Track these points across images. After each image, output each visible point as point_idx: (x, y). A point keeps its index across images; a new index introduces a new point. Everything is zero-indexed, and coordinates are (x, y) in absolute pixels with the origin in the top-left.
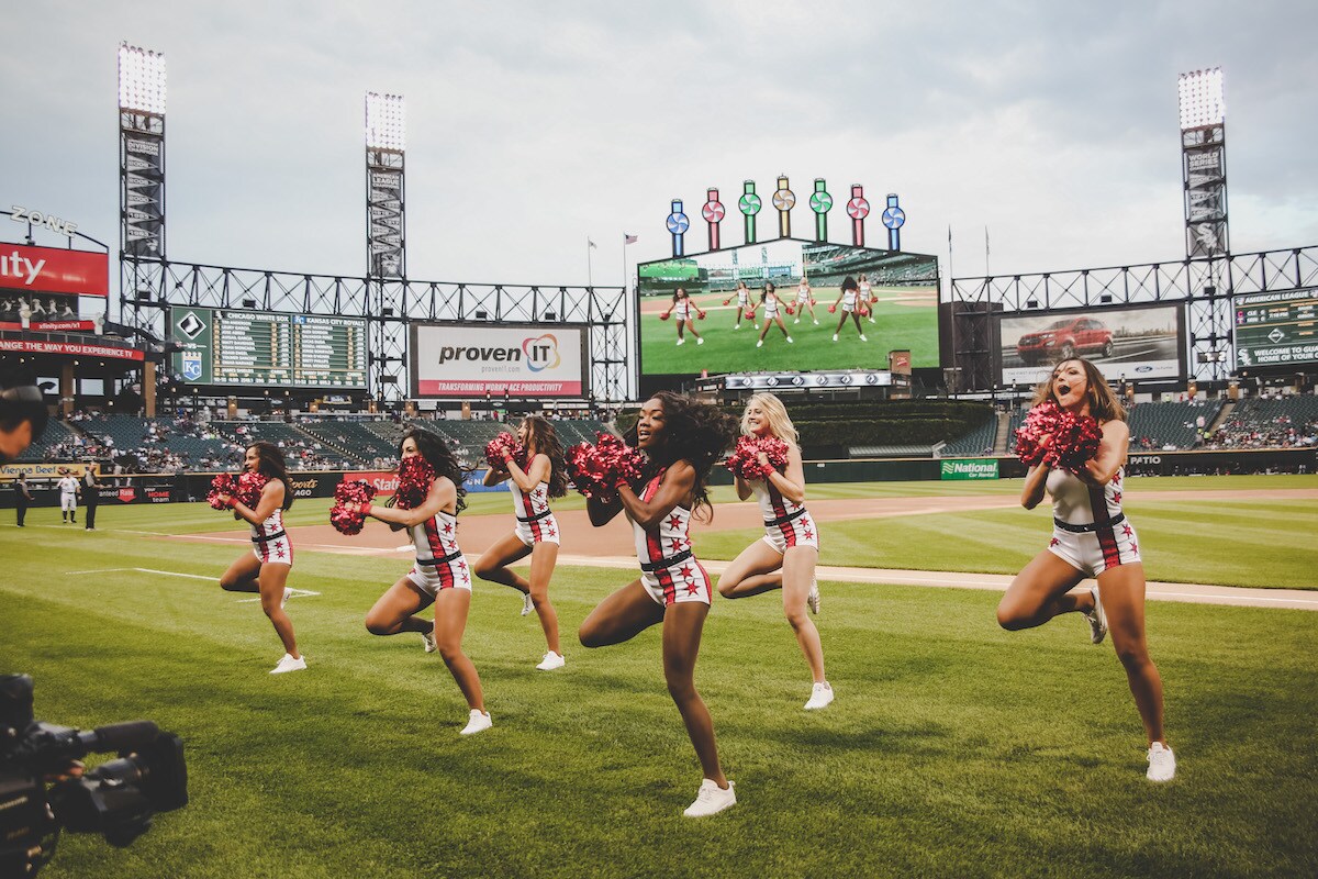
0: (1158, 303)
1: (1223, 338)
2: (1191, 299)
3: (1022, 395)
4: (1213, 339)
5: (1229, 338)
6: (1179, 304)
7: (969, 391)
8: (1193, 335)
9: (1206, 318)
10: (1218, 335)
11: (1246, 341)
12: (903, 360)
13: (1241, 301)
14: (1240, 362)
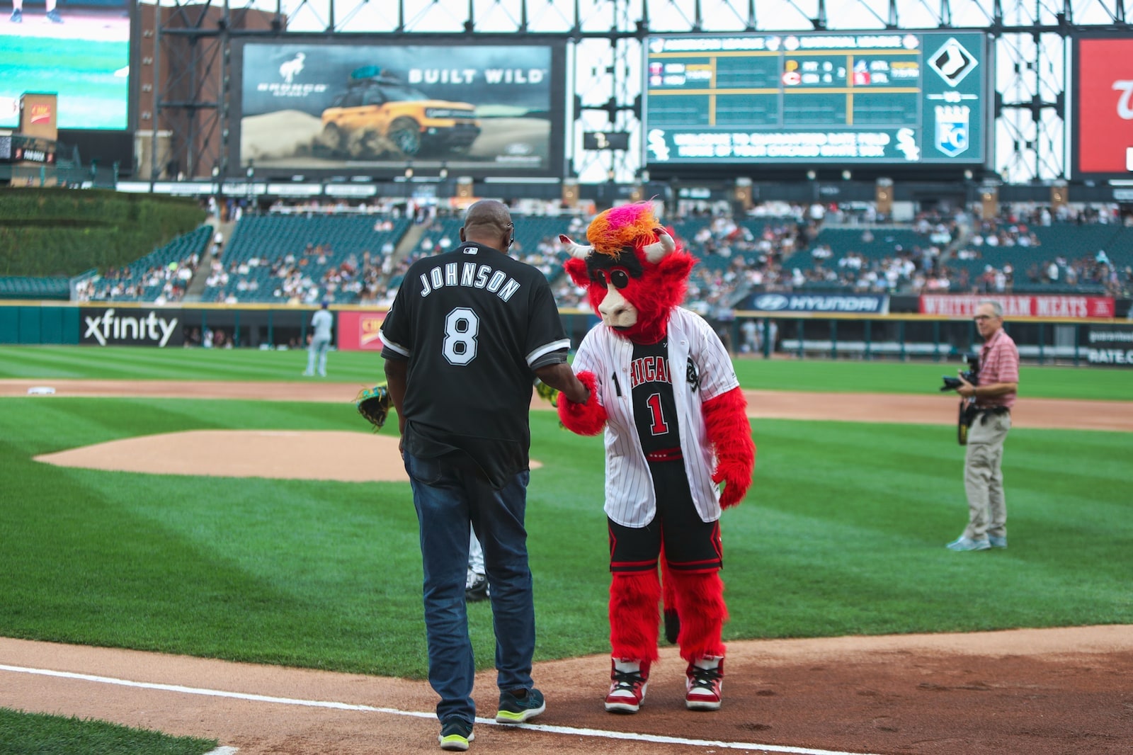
0: (523, 37)
1: (625, 108)
2: (577, 34)
3: (275, 189)
4: (611, 108)
5: (637, 108)
6: (557, 43)
7: (180, 177)
8: (577, 100)
9: (601, 71)
10: (620, 102)
11: (663, 117)
12: (42, 112)
13: (658, 45)
14: (651, 154)
